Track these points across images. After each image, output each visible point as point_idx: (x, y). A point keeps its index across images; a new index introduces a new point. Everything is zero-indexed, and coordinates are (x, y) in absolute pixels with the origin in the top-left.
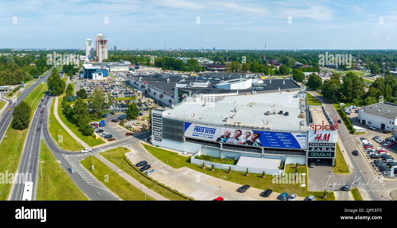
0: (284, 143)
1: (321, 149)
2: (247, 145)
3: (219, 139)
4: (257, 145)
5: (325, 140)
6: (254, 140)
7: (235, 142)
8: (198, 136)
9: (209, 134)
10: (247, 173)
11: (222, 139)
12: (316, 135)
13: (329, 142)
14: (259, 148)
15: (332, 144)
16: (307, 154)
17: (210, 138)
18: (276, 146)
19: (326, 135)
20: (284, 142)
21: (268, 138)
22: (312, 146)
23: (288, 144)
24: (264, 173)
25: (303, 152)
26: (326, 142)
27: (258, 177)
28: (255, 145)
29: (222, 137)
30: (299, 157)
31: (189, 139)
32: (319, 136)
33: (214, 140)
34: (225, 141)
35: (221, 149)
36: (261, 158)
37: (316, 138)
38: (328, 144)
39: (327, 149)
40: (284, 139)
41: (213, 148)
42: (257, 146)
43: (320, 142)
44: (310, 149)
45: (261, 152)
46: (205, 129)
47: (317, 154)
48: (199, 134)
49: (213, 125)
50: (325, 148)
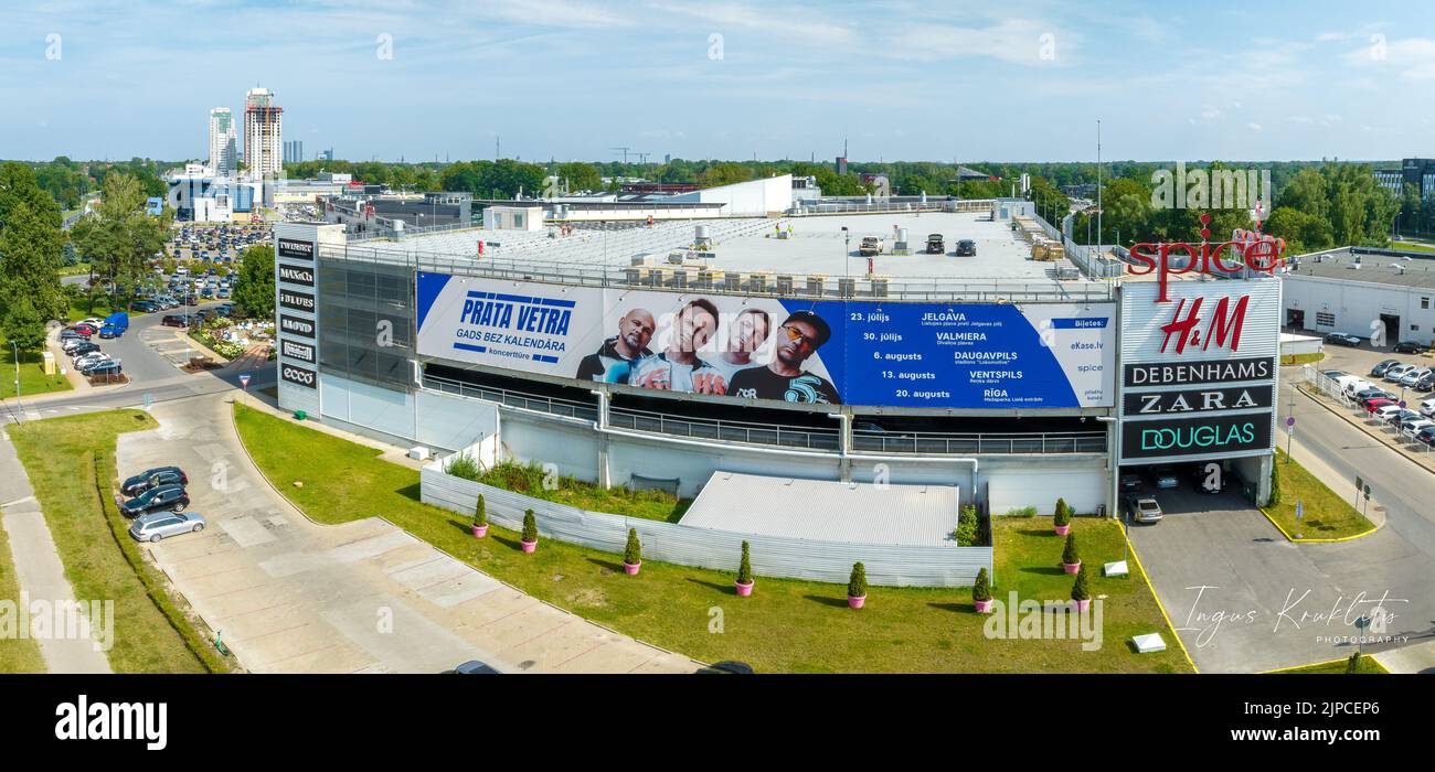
0: (977, 376)
1: (1195, 400)
2: (749, 398)
3: (590, 367)
4: (811, 394)
5: (1220, 342)
6: (792, 361)
7: (682, 382)
8: (482, 349)
9: (535, 335)
10: (743, 574)
11: (607, 363)
12: (1164, 314)
13: (1242, 352)
14: (820, 420)
15: (1257, 361)
16: (1115, 439)
17: (546, 359)
18: (928, 395)
19: (1223, 304)
20: (978, 367)
21: (876, 345)
22: (1147, 383)
23: (1003, 384)
24: (858, 572)
25: (1089, 431)
26: (1224, 353)
27: (818, 606)
28: (801, 397)
29: (609, 349)
30: (1069, 461)
31: (439, 373)
32: (1182, 318)
33: (565, 370)
34: (623, 379)
35: (603, 424)
36: (838, 479)
37: (1168, 330)
38: (1235, 364)
39: (1231, 397)
40: (977, 346)
41: (559, 423)
42: (814, 404)
43: (1190, 354)
44: (1133, 404)
45: (835, 445)
46: (517, 306)
47: (1177, 437)
48: (489, 337)
49: (560, 279)
50: (1221, 396)
